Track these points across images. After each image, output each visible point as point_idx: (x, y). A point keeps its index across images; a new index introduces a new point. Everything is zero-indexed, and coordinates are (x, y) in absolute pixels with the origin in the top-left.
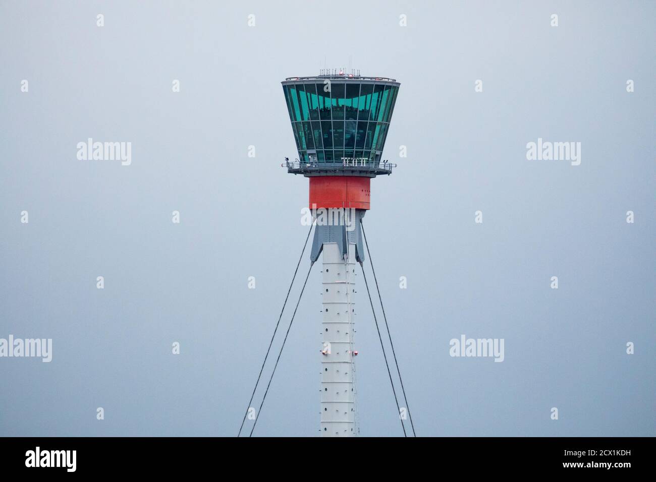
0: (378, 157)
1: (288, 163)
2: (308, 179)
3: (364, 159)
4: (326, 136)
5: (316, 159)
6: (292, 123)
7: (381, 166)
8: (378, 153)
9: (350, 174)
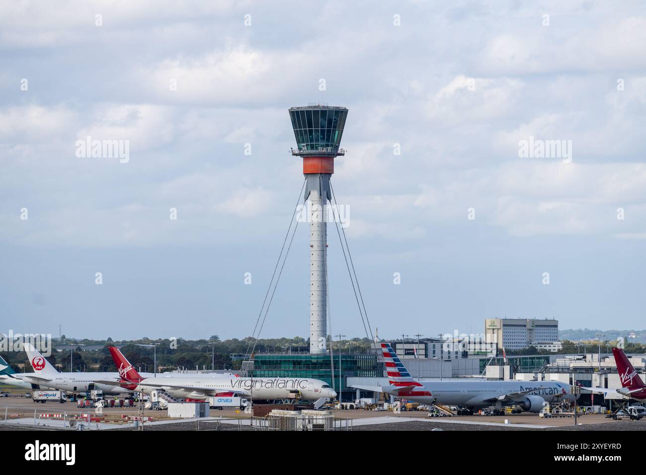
0: (337, 147)
1: (292, 151)
2: (303, 158)
3: (330, 148)
4: (311, 137)
5: (306, 148)
6: (294, 131)
7: (339, 152)
8: (337, 145)
9: (323, 156)
